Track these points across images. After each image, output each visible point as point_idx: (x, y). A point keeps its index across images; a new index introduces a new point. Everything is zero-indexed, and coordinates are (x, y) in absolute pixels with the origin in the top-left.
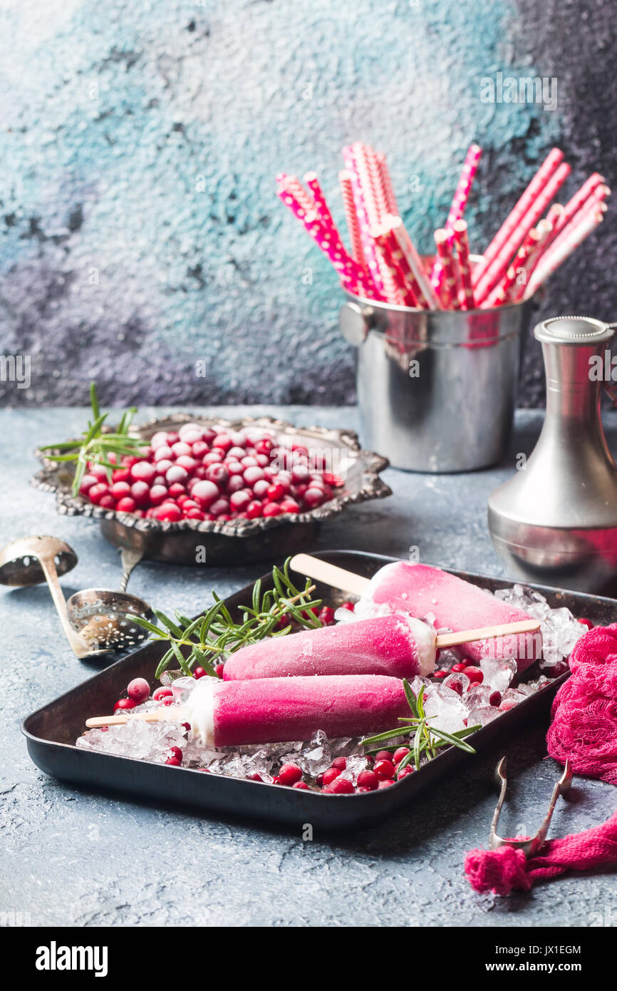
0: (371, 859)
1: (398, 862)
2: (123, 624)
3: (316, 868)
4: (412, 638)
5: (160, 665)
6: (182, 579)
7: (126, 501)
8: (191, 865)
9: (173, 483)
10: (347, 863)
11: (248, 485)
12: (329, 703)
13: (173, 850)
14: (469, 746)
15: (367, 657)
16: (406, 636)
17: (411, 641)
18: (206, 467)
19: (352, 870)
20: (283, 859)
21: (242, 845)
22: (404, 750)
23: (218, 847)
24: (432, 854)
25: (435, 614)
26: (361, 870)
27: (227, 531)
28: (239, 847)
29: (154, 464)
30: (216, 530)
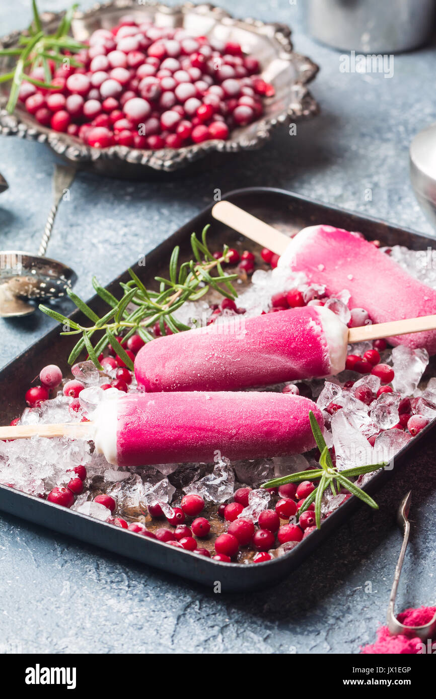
0: (267, 628)
1: (294, 632)
2: (43, 285)
3: (209, 639)
4: (324, 338)
5: (72, 352)
6: (112, 198)
7: (61, 116)
8: (83, 629)
9: (107, 98)
10: (241, 633)
11: (180, 102)
12: (234, 431)
13: (68, 605)
14: (373, 501)
15: (276, 358)
16: (318, 336)
17: (323, 342)
18: (140, 79)
19: (246, 644)
20: (177, 624)
21: (137, 599)
22: (308, 485)
23: (112, 602)
24: (329, 622)
25: (351, 291)
26: (255, 643)
27: (155, 163)
28: (134, 603)
29: (89, 74)
30: (144, 161)
